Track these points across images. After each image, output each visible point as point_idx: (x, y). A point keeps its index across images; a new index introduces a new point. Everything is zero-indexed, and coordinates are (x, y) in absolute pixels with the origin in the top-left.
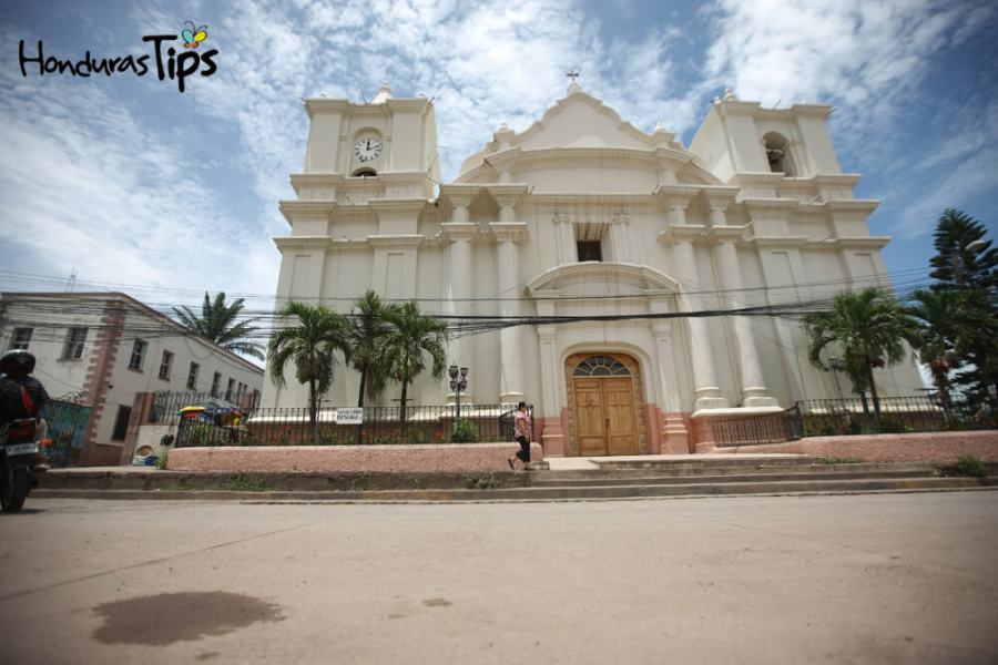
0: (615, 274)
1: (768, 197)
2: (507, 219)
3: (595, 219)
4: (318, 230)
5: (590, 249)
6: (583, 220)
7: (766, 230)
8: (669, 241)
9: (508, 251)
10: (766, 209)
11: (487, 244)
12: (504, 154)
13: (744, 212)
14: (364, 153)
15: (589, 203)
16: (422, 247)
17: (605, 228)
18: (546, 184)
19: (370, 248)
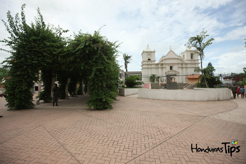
0: (173, 71)
1: (189, 62)
2: (164, 66)
3: (172, 65)
4: (146, 66)
5: (171, 68)
6: (171, 65)
7: (189, 66)
8: (179, 68)
9: (164, 69)
10: (189, 64)
11: (162, 68)
12: (164, 59)
13: (186, 64)
14: (149, 57)
15: (171, 64)
16: (156, 68)
17: (173, 66)
18: (167, 62)
19: (151, 68)
